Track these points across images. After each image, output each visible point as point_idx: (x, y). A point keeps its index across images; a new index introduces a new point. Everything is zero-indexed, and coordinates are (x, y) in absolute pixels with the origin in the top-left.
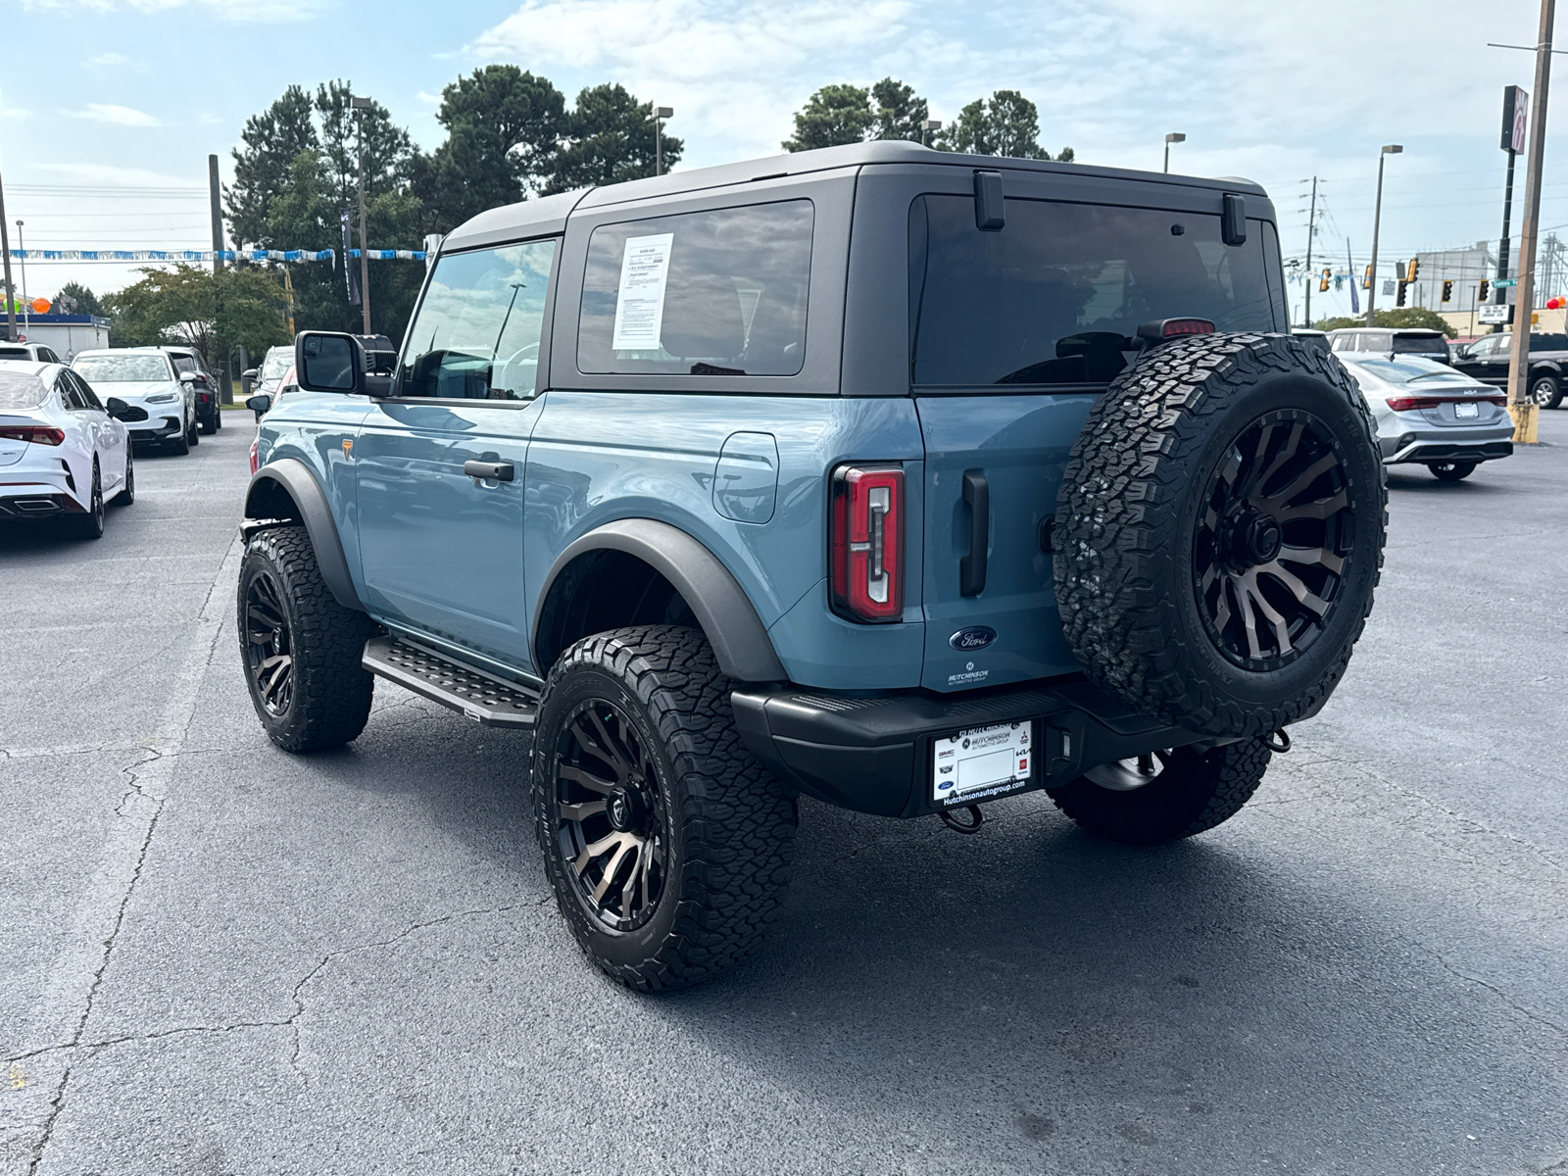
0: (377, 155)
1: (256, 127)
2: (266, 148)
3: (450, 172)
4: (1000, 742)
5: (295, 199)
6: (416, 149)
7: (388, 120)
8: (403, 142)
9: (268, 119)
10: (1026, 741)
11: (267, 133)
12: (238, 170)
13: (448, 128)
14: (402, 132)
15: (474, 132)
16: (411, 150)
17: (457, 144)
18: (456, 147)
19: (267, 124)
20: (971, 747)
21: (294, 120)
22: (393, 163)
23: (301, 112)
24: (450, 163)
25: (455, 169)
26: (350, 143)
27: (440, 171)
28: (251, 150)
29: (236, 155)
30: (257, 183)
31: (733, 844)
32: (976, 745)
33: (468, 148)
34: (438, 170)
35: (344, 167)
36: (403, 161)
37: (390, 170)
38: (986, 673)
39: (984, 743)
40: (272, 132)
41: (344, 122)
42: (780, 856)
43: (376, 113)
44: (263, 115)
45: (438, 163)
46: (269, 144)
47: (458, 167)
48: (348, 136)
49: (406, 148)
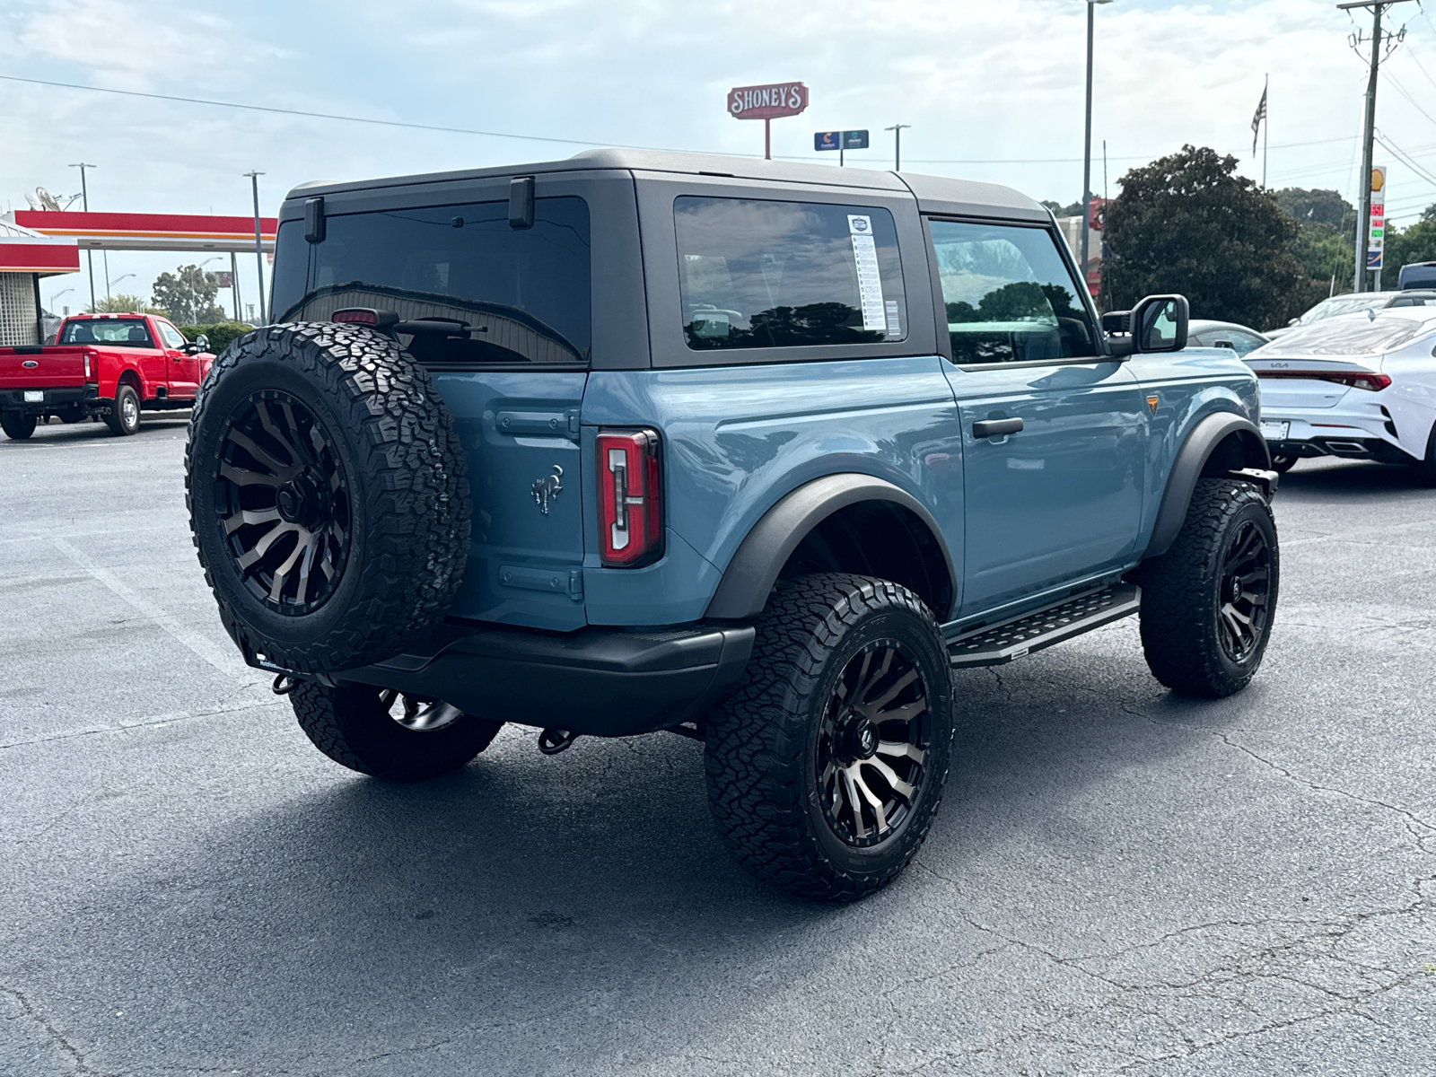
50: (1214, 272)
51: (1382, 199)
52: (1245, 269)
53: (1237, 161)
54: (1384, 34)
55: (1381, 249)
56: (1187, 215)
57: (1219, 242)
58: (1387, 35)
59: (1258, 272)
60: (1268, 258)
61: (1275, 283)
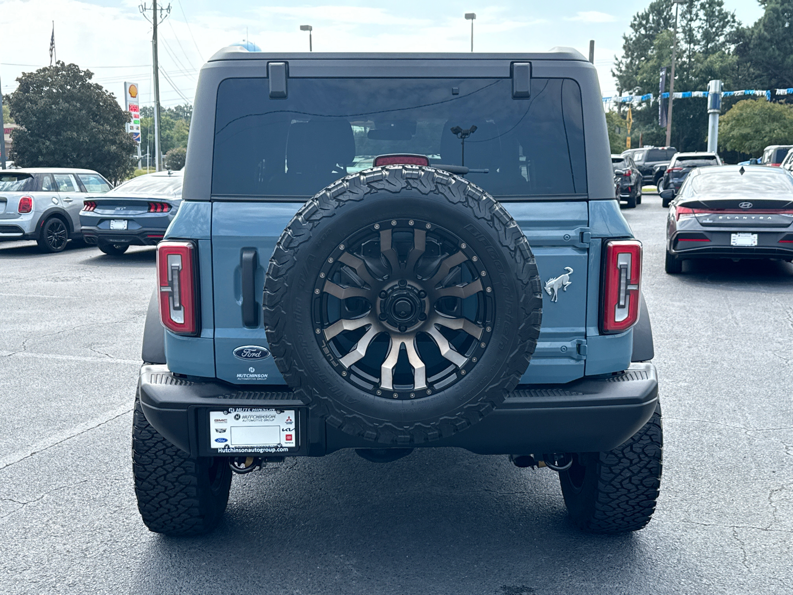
0: (714, 30)
1: (638, 19)
2: (643, 32)
3: (760, 37)
4: (267, 420)
5: (655, 62)
6: (739, 24)
7: (722, 7)
8: (732, 20)
9: (646, 13)
10: (291, 423)
11: (644, 22)
12: (624, 47)
13: (764, 8)
14: (731, 14)
15: (780, 9)
16: (736, 25)
17: (767, 18)
18: (766, 20)
19: (645, 17)
20: (241, 419)
21: (662, 12)
22: (723, 34)
23: (667, 7)
24: (760, 31)
25: (763, 34)
26: (695, 24)
27: (754, 37)
28: (635, 34)
29: (625, 38)
30: (636, 54)
31: (149, 455)
32: (246, 419)
33: (774, 20)
34: (752, 36)
35: (691, 40)
36: (731, 32)
37: (722, 39)
38: (266, 376)
39: (252, 419)
40: (648, 22)
41: (694, 11)
42: (184, 468)
43: (715, 3)
44: (644, 12)
45: (753, 32)
46: (645, 29)
47: (766, 33)
48: (696, 19)
49: (733, 24)
50: (88, 141)
51: (138, 102)
52: (105, 140)
53: (93, 74)
54: (158, 8)
55: (139, 131)
56: (67, 105)
57: (88, 122)
58: (160, 8)
59: (113, 142)
60: (116, 134)
61: (124, 149)
